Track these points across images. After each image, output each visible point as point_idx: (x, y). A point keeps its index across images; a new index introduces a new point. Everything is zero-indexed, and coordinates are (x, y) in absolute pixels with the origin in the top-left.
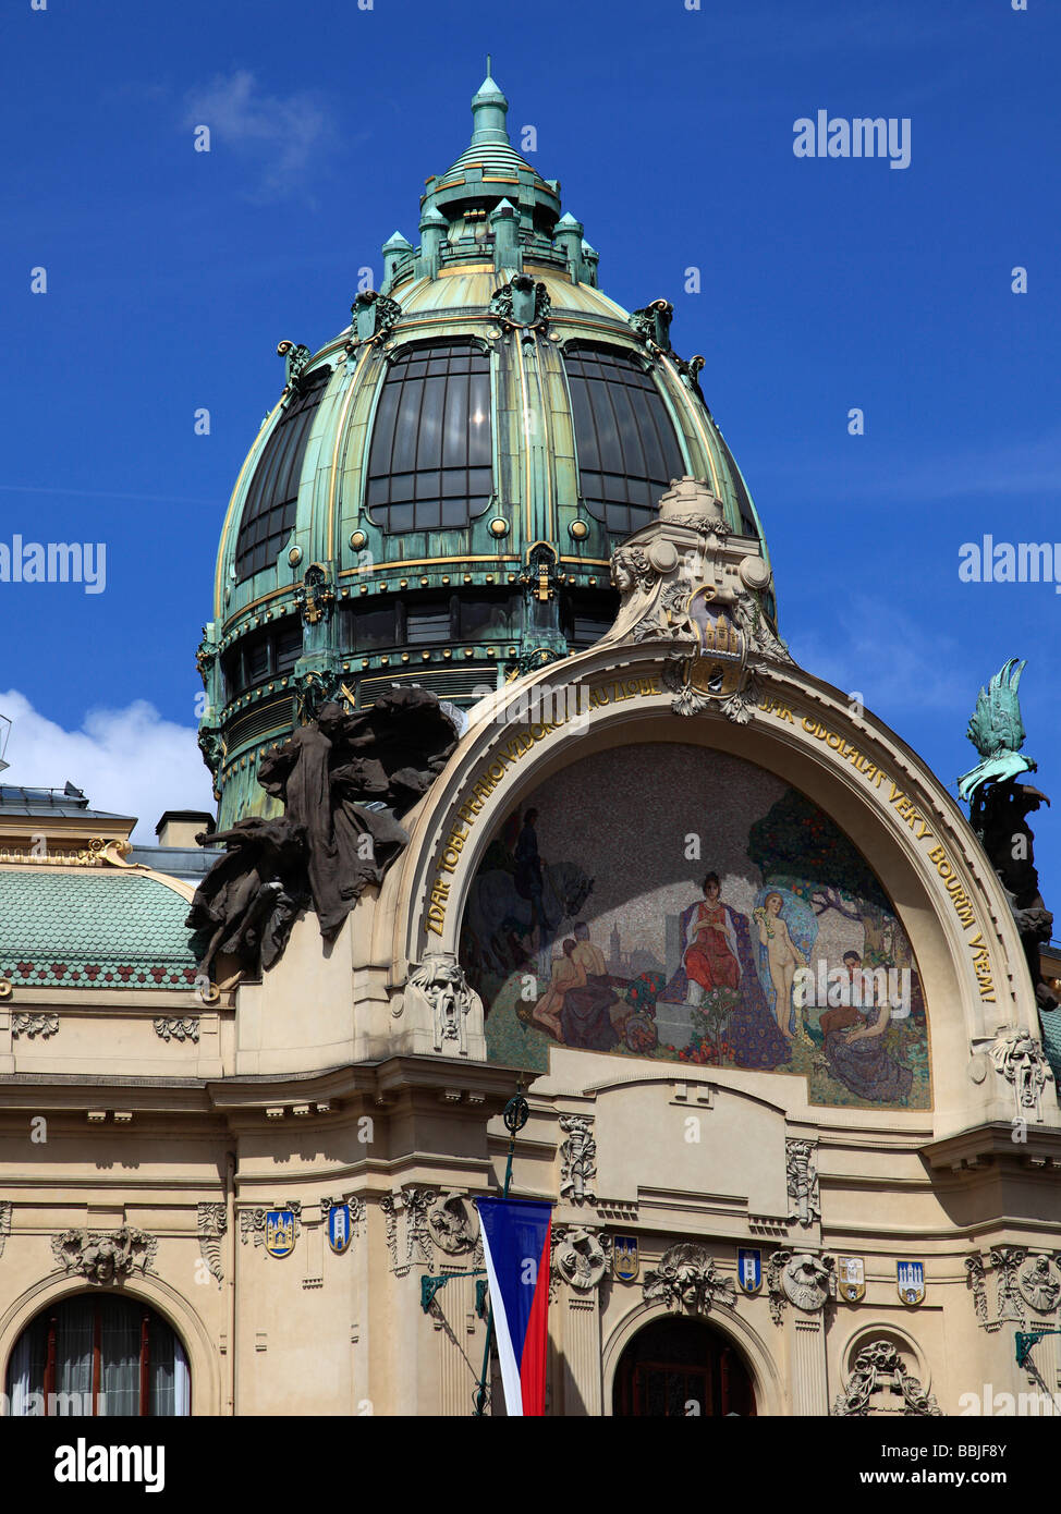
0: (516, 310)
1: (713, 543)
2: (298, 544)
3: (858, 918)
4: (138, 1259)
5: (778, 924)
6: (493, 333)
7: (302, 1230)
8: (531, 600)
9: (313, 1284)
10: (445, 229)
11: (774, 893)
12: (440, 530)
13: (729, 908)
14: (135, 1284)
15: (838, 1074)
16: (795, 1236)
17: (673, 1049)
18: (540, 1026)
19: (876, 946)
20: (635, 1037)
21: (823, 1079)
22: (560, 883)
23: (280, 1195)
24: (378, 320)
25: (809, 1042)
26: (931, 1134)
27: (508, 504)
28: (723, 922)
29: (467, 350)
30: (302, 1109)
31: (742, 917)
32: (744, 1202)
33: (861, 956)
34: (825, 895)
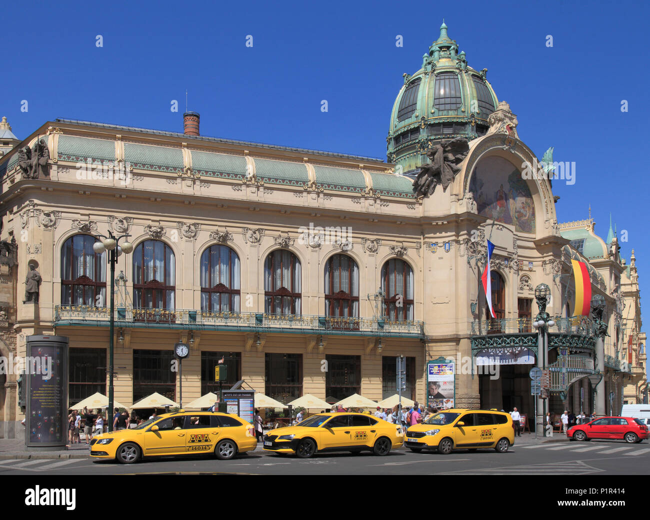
0: (462, 66)
1: (510, 115)
2: (417, 113)
3: (525, 196)
4: (405, 252)
5: (512, 196)
6: (458, 71)
7: (439, 248)
8: (471, 125)
9: (441, 258)
10: (440, 51)
11: (511, 189)
12: (451, 110)
14: (405, 257)
15: (520, 226)
16: (514, 256)
19: (527, 201)
21: (517, 226)
23: (434, 241)
24: (432, 67)
25: (515, 219)
26: (535, 238)
27: (465, 105)
29: (452, 74)
30: (440, 223)
31: (506, 193)
32: (506, 249)
33: (525, 203)
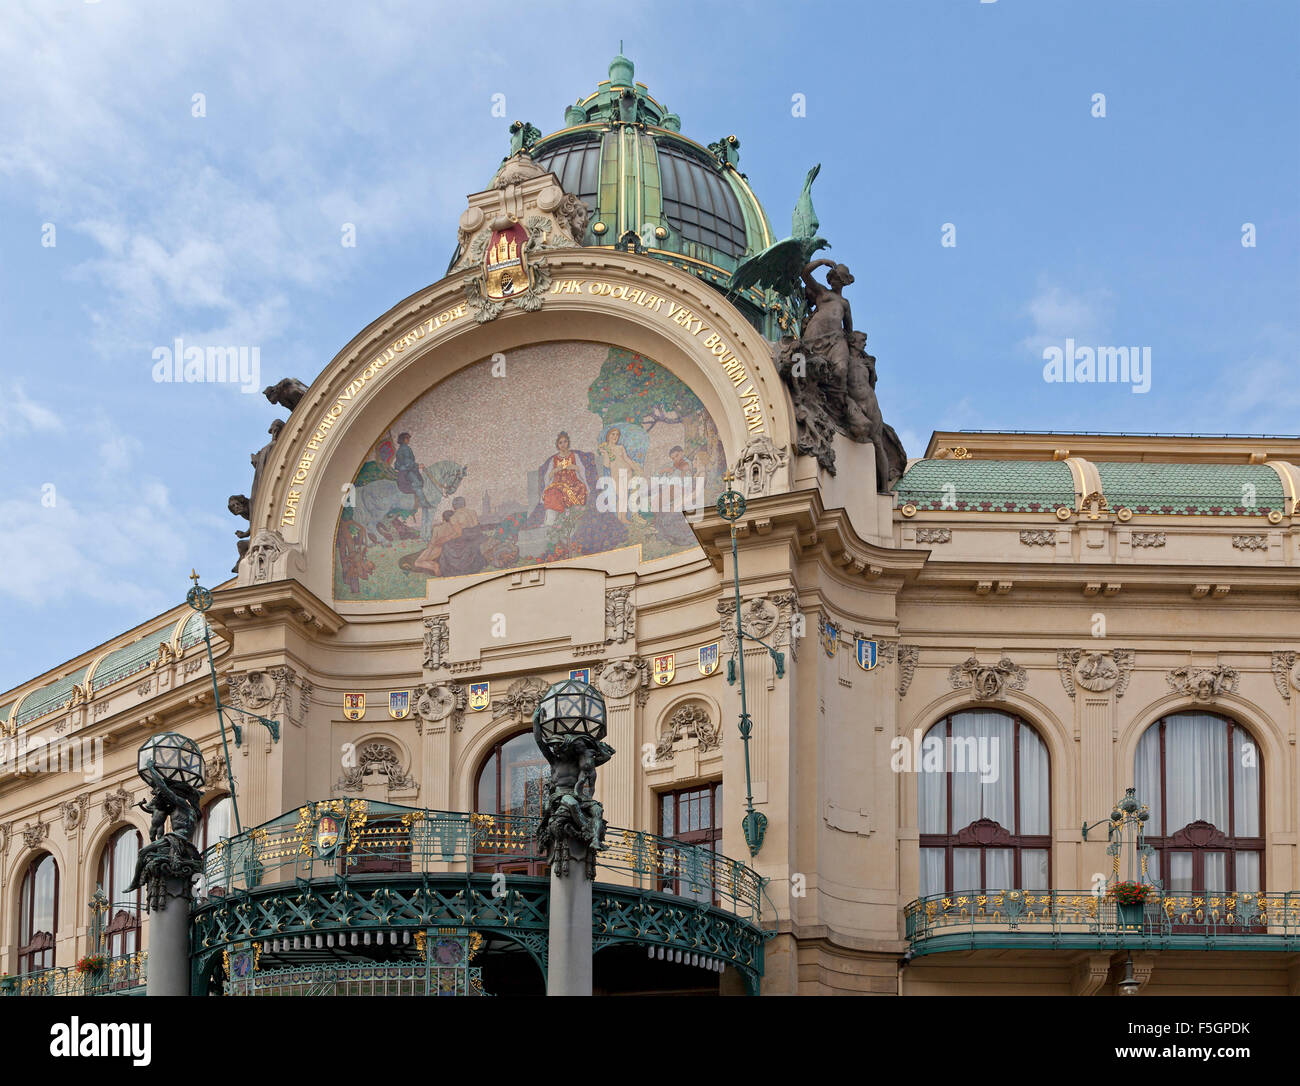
3: (679, 420)
5: (617, 450)
11: (612, 429)
13: (578, 452)
15: (663, 536)
16: (610, 652)
17: (531, 558)
18: (421, 570)
19: (694, 435)
20: (501, 559)
22: (438, 477)
25: (643, 522)
28: (574, 462)
31: (590, 455)
32: (567, 639)
33: (683, 446)
34: (652, 414)
